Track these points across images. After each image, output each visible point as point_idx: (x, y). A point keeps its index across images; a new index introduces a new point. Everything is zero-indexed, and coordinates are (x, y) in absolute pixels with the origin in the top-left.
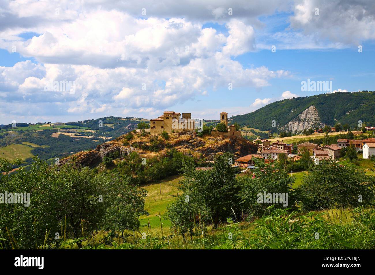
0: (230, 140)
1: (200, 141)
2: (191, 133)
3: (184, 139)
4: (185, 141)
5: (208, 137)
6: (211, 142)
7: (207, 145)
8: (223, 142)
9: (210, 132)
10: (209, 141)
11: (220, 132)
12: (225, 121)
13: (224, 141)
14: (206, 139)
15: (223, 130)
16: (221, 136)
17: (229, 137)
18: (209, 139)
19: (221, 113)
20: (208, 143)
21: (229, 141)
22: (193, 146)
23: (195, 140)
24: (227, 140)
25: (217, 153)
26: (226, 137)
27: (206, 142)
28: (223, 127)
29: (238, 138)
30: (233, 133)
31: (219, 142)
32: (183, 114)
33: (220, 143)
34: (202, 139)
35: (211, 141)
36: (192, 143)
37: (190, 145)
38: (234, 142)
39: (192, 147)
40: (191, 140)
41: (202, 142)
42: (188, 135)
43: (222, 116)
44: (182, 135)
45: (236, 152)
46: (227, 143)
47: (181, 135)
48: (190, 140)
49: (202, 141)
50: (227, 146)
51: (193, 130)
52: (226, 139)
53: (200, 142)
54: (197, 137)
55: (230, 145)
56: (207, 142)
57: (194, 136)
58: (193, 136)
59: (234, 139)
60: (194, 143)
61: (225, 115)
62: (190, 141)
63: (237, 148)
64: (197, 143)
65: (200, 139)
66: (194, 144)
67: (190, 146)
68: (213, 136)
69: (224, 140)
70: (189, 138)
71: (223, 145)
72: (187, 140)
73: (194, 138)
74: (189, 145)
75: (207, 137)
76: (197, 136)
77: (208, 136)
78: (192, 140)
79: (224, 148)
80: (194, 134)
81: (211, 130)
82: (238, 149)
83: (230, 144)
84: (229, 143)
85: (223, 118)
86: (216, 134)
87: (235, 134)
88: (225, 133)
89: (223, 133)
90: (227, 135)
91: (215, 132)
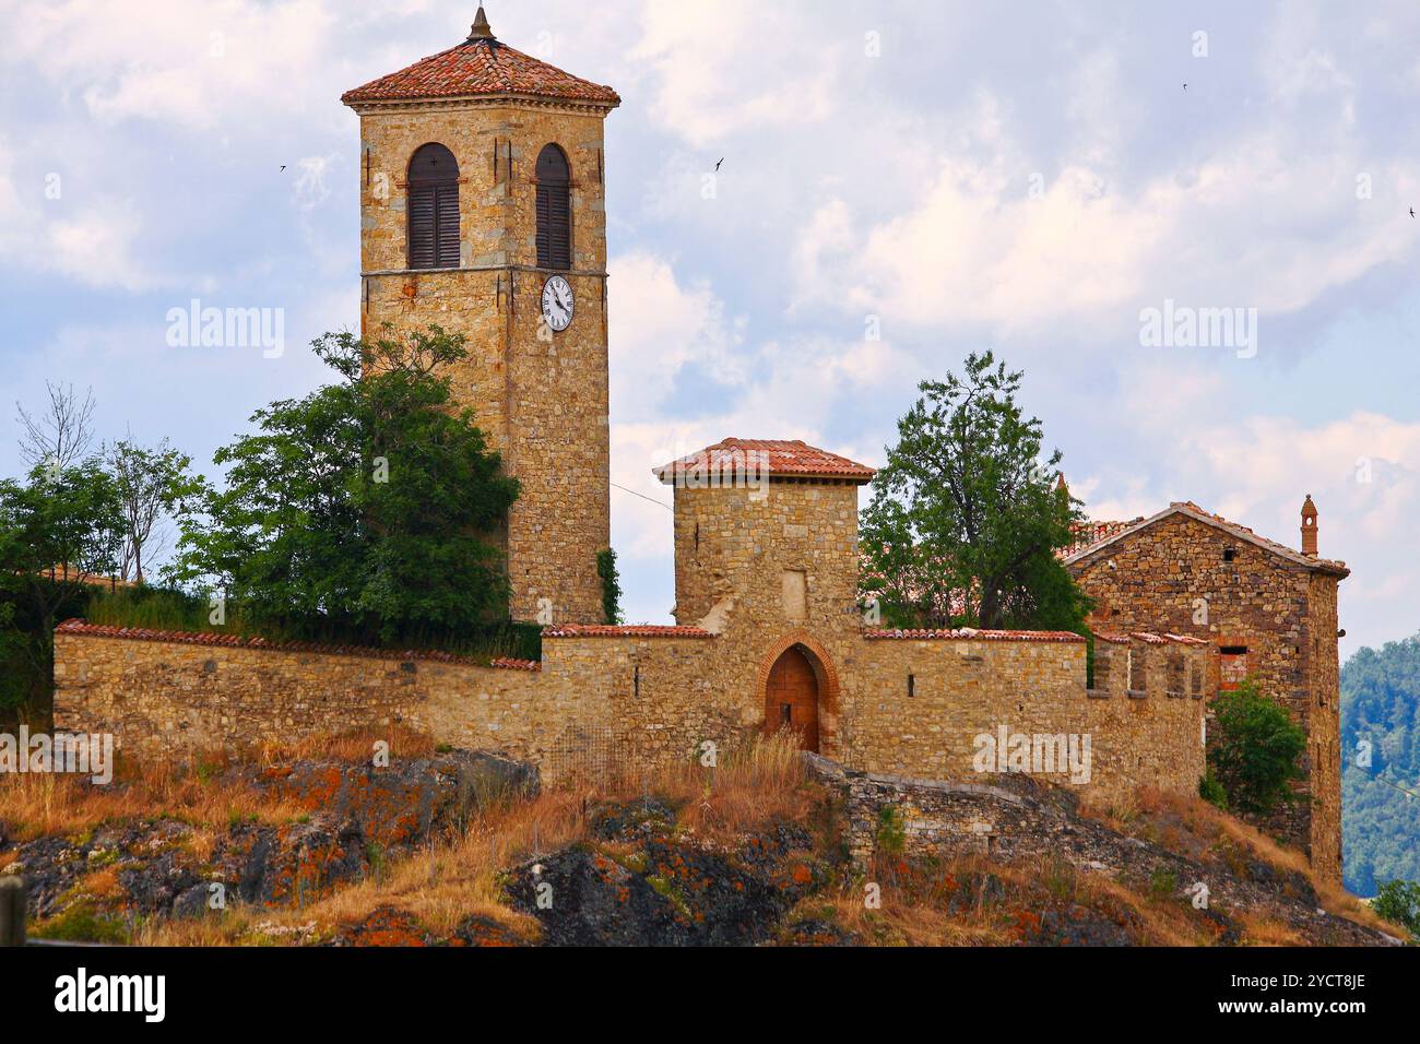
12: (478, 316)
30: (800, 680)
43: (392, 180)
61: (467, 136)
85: (430, 238)
86: (180, 698)
87: (848, 704)
88: (466, 673)
89: (392, 665)
90: (515, 730)
91: (150, 654)
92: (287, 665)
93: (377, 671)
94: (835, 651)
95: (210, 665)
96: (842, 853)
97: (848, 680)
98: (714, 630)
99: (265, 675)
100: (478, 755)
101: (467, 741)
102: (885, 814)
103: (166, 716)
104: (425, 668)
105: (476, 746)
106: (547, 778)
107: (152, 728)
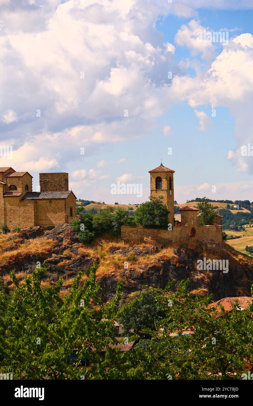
0: (178, 252)
1: (84, 256)
2: (59, 234)
3: (33, 251)
4: (34, 256)
5: (111, 244)
6: (116, 260)
7: (102, 270)
8: (153, 259)
9: (115, 229)
10: (111, 256)
11: (146, 227)
12: (164, 194)
13: (158, 255)
14: (104, 252)
15: (157, 223)
16: (149, 239)
17: (176, 242)
18: (113, 250)
19: (151, 169)
20: (108, 262)
21: (173, 255)
22: (61, 271)
23: (66, 253)
24: (169, 253)
25: (132, 295)
26: (166, 244)
27: (102, 261)
28: (156, 212)
29: (206, 247)
30: (193, 231)
31: (141, 259)
32: (42, 176)
33: (145, 261)
34: (91, 252)
35: (117, 256)
36: (56, 262)
37: (51, 270)
38: (189, 257)
39: (55, 275)
40: (54, 255)
41: (88, 261)
42: (48, 239)
43: (154, 180)
44: (31, 240)
45: (193, 289)
46: (167, 262)
47: (28, 238)
48: (50, 252)
49: (88, 255)
50: (166, 271)
51: (65, 225)
52: (164, 251)
53: (84, 261)
54: (75, 245)
55: (176, 269)
56: (104, 259)
57: (65, 243)
58: (61, 240)
59: (192, 250)
60: (61, 263)
61: (163, 176)
62: (50, 256)
63: (199, 277)
64: (74, 262)
65: (82, 250)
66: (63, 267)
67: (49, 274)
68: (127, 242)
69: (157, 251)
70: (48, 247)
71: (152, 268)
72: (43, 253)
73: (65, 249)
74: (48, 270)
75: (107, 245)
76: (77, 241)
77: (112, 242)
78: (57, 252)
79: (154, 278)
80: (67, 235)
81: (120, 224)
82: (202, 279)
83: (175, 265)
84: (173, 262)
85: (158, 186)
86: (134, 234)
87: (197, 233)
88: (165, 231)
89: (157, 230)
90: (170, 237)
91: (131, 229)
92: (146, 230)
93: (156, 231)
94: (196, 228)
95: (138, 230)
96: (202, 249)
97: (197, 231)
98: (187, 226)
99: (143, 231)
100: (167, 239)
101: (165, 238)
102: (206, 245)
103: (133, 235)
104: (160, 230)
105: (166, 238)
106: (173, 241)
107: (132, 236)
